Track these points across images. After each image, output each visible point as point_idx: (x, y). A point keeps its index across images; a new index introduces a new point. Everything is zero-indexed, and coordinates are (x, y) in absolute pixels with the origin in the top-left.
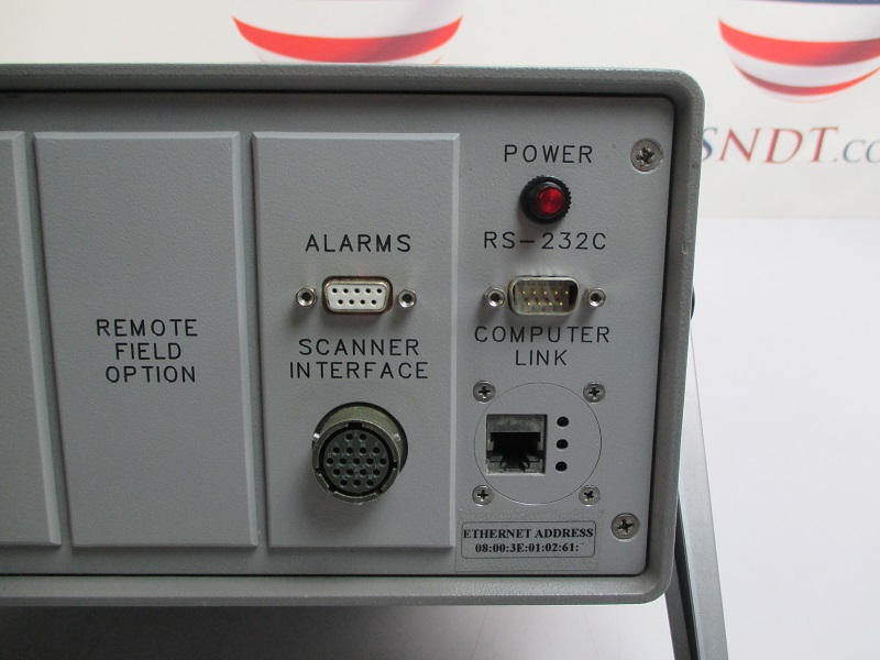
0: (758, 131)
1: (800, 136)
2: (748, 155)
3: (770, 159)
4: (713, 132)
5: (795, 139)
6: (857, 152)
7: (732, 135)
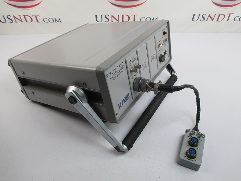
0: (215, 15)
1: (225, 16)
2: (213, 20)
3: (217, 21)
4: (205, 15)
5: (223, 16)
6: (237, 19)
7: (209, 15)
